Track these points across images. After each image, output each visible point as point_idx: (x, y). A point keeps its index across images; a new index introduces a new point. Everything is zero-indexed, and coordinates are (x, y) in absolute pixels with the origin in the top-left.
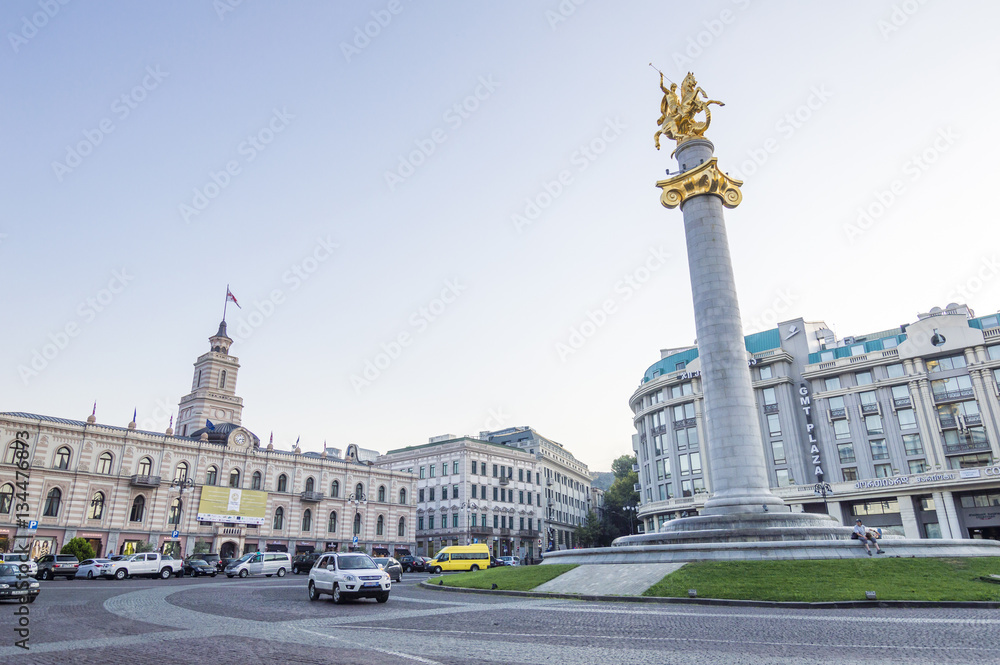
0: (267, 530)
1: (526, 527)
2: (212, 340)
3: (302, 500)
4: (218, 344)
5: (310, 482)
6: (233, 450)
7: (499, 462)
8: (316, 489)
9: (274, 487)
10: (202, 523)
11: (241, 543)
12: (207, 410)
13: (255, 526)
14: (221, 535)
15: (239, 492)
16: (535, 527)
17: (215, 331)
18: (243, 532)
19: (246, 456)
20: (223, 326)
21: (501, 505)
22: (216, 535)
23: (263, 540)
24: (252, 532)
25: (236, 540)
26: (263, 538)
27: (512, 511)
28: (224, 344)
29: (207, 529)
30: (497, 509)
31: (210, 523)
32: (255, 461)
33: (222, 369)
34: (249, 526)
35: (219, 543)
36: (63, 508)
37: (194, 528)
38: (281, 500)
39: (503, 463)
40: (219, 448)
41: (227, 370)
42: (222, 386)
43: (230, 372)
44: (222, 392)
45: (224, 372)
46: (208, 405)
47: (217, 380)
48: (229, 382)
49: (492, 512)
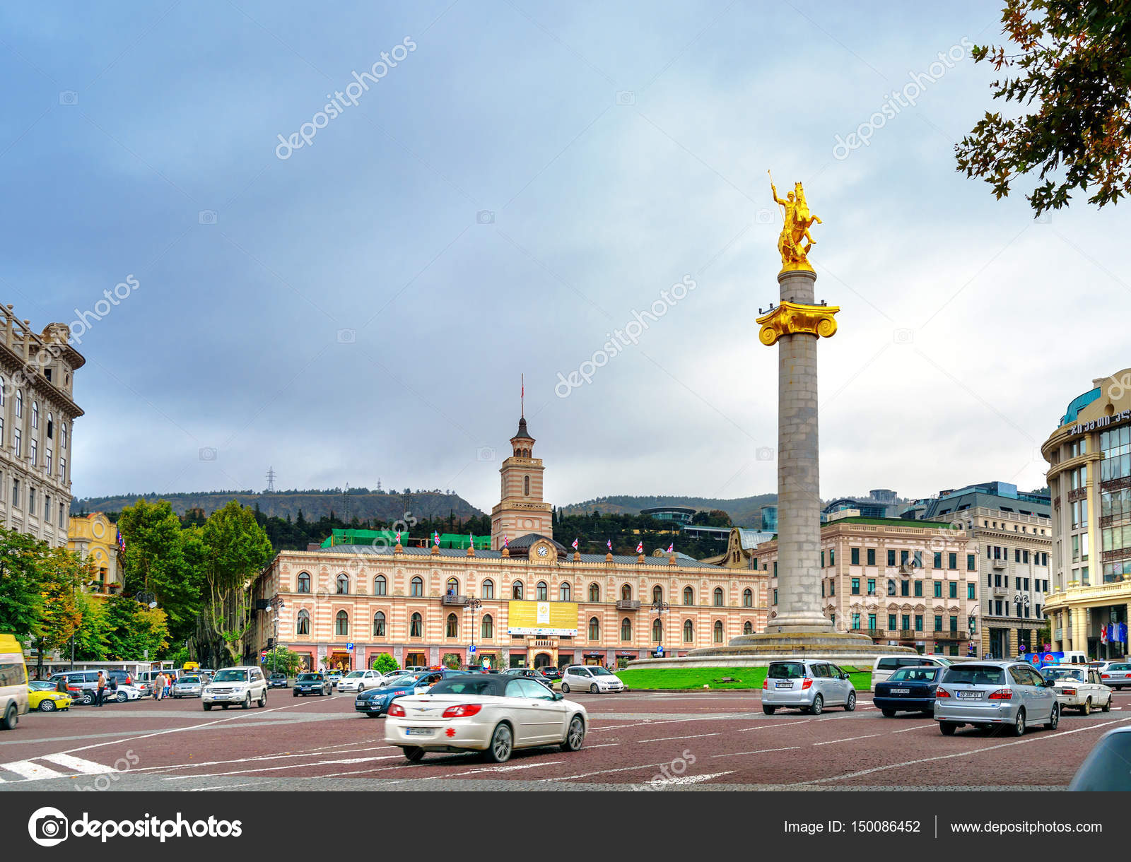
0: (582, 640)
1: (946, 627)
2: (513, 441)
3: (618, 609)
4: (518, 446)
5: (627, 590)
6: (536, 563)
7: (898, 546)
8: (635, 597)
9: (585, 597)
10: (515, 636)
11: (555, 655)
12: (513, 521)
13: (569, 638)
14: (532, 648)
15: (547, 605)
16: (963, 626)
17: (515, 431)
18: (556, 644)
19: (550, 569)
20: (523, 423)
21: (900, 601)
22: (528, 648)
23: (579, 651)
24: (565, 643)
25: (549, 651)
26: (579, 649)
27: (921, 608)
28: (525, 446)
29: (519, 642)
30: (893, 607)
31: (522, 636)
32: (561, 572)
33: (524, 474)
34: (562, 637)
35: (532, 655)
36: (387, 629)
37: (507, 641)
38: (595, 611)
39: (905, 547)
40: (521, 562)
41: (531, 475)
42: (527, 493)
43: (534, 477)
44: (527, 500)
45: (527, 478)
46: (514, 516)
47: (521, 487)
48: (534, 487)
49: (887, 611)
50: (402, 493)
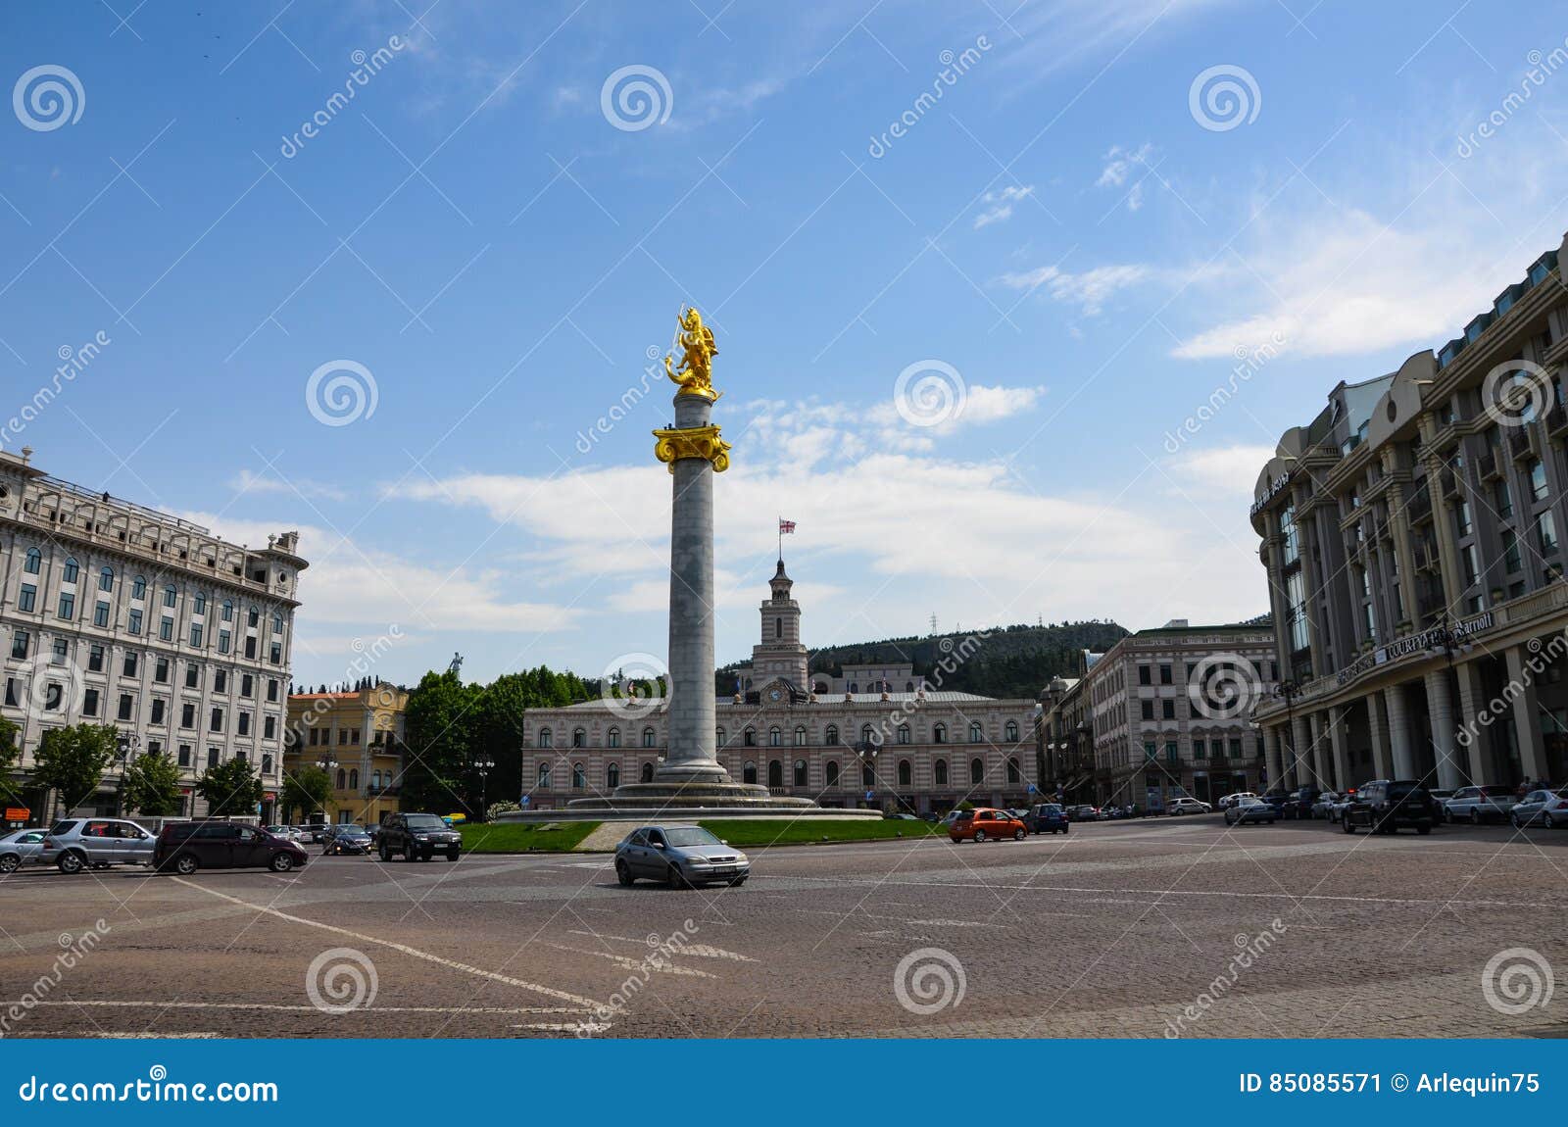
0: (817, 787)
2: (772, 582)
4: (777, 587)
5: (868, 729)
6: (767, 708)
9: (822, 740)
12: (763, 665)
17: (773, 572)
19: (783, 713)
20: (781, 565)
28: (783, 588)
30: (1199, 731)
32: (795, 716)
33: (776, 617)
38: (833, 754)
40: (751, 708)
41: (783, 616)
42: (779, 635)
43: (785, 618)
44: (779, 642)
45: (779, 620)
46: (763, 660)
47: (772, 629)
48: (785, 629)
49: (1190, 737)
50: (1061, 626)
